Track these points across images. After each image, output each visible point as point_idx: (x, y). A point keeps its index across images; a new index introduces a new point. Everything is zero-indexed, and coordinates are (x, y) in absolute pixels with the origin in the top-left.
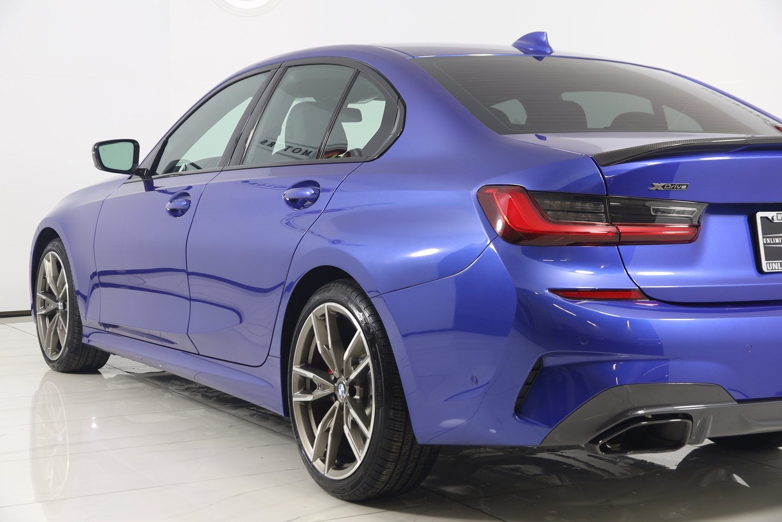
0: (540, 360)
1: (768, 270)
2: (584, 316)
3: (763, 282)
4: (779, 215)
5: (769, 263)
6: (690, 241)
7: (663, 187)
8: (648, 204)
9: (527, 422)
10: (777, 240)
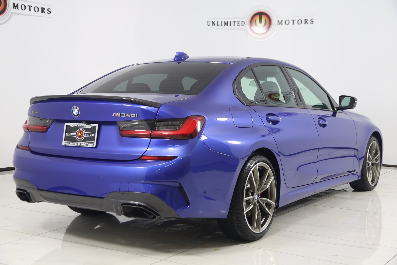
4: (74, 125)
5: (65, 142)
6: (45, 132)
10: (71, 134)
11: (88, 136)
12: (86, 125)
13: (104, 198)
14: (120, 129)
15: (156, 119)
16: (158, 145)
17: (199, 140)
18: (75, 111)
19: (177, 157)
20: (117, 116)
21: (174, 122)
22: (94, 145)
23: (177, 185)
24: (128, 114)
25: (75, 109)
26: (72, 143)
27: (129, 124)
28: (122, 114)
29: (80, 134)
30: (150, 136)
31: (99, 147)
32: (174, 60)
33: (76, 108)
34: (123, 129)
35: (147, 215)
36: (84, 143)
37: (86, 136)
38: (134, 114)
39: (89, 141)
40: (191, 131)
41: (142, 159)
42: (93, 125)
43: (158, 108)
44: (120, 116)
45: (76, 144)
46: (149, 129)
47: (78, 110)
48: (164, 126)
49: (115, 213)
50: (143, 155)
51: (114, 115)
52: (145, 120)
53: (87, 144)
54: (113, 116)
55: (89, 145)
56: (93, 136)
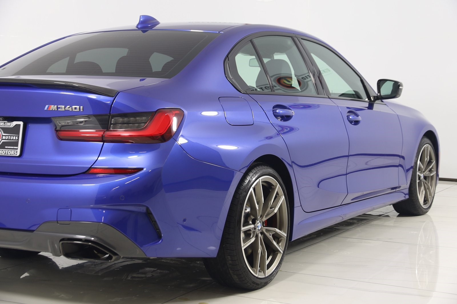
11: (8, 139)
12: (4, 123)
13: (33, 231)
14: (56, 128)
15: (110, 114)
16: (114, 152)
17: (175, 144)
19: (142, 169)
20: (51, 109)
21: (137, 118)
22: (17, 152)
23: (143, 209)
24: (68, 106)
27: (70, 122)
28: (59, 106)
30: (102, 139)
31: (25, 156)
32: (137, 27)
34: (60, 128)
35: (99, 255)
36: (2, 150)
37: (5, 139)
38: (78, 107)
39: (9, 147)
40: (163, 132)
41: (90, 172)
42: (15, 123)
43: (114, 98)
44: (56, 110)
46: (101, 128)
48: (123, 123)
49: (51, 253)
50: (92, 167)
51: (48, 108)
52: (95, 116)
53: (7, 151)
54: (46, 109)
55: (10, 154)
56: (15, 140)
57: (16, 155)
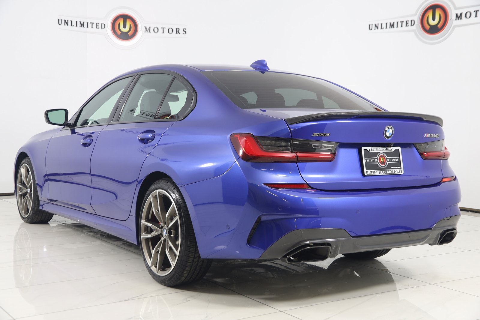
0: (259, 218)
1: (367, 174)
2: (281, 196)
3: (365, 180)
4: (372, 149)
5: (368, 171)
6: (331, 161)
7: (318, 135)
8: (311, 143)
9: (253, 247)
10: (371, 161)
11: (391, 161)
12: (386, 149)
13: (432, 229)
18: (389, 132)
20: (427, 137)
22: (401, 171)
25: (391, 130)
26: (375, 171)
28: (431, 134)
29: (382, 160)
33: (391, 128)
36: (390, 170)
37: (390, 162)
39: (394, 167)
41: (442, 181)
45: (381, 172)
47: (393, 131)
53: (394, 171)
54: (425, 136)
55: (397, 172)
56: (397, 161)
57: (401, 173)
